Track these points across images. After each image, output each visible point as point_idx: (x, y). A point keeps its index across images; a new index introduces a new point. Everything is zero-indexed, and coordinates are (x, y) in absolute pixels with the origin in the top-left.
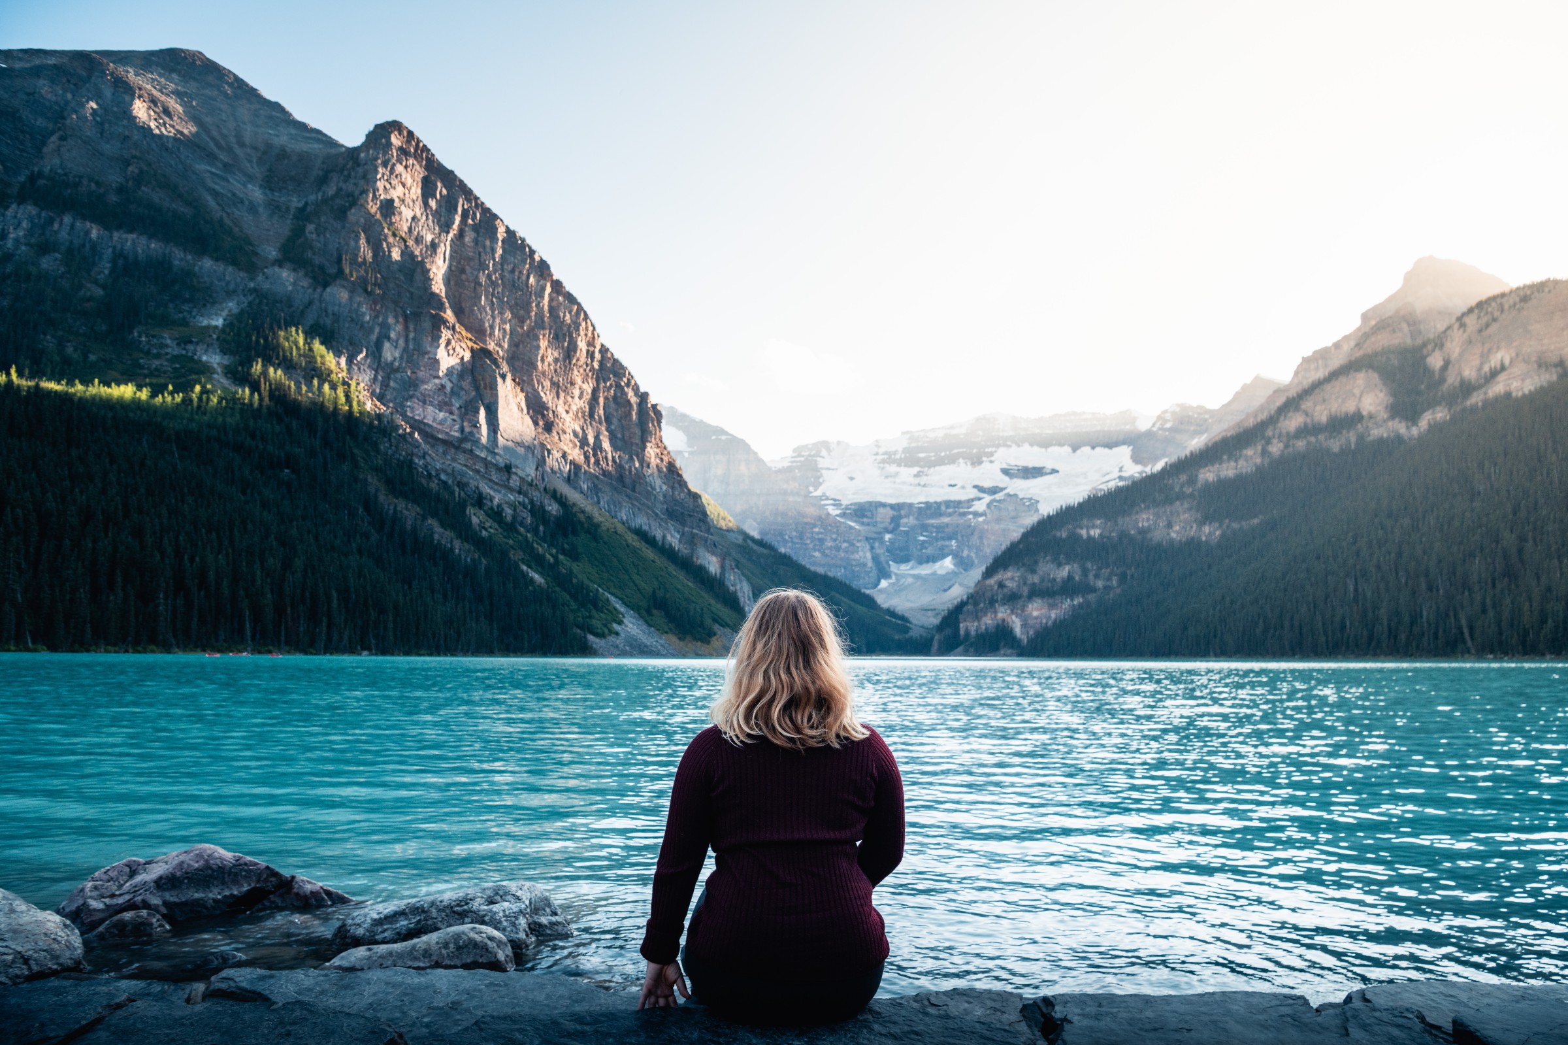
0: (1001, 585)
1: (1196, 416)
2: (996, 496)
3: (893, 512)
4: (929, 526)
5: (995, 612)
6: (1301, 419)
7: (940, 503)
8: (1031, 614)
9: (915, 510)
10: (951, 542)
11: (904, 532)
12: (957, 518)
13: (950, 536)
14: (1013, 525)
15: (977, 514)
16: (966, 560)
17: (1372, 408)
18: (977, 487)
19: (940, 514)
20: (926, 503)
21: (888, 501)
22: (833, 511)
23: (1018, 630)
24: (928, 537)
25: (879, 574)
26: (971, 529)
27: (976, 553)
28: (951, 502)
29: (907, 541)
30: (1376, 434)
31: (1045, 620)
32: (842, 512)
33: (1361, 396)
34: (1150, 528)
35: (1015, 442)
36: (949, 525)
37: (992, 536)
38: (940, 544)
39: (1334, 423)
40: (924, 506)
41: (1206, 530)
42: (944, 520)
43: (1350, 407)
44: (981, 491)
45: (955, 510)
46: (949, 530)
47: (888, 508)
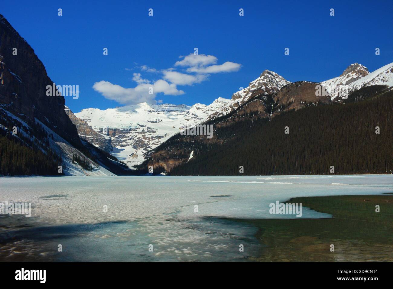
0: (161, 155)
1: (202, 108)
2: (145, 128)
3: (113, 131)
4: (124, 136)
5: (159, 163)
6: (243, 112)
7: (128, 129)
8: (170, 163)
9: (120, 131)
10: (131, 141)
11: (116, 137)
12: (133, 134)
13: (131, 139)
14: (150, 136)
15: (139, 133)
16: (135, 147)
17: (261, 110)
18: (139, 125)
19: (127, 133)
20: (123, 129)
21: (112, 128)
22: (96, 130)
23: (166, 168)
24: (124, 139)
25: (109, 150)
26: (137, 137)
27: (139, 144)
28: (131, 129)
29: (117, 140)
30: (262, 117)
31: (174, 165)
32: (98, 131)
33: (258, 107)
34: (203, 140)
35: (150, 112)
36: (130, 136)
37: (143, 140)
38: (128, 141)
39: (252, 113)
40: (123, 130)
41: (219, 141)
42: (129, 134)
43: (255, 109)
44: (140, 126)
45: (132, 131)
46: (130, 137)
47: (112, 130)
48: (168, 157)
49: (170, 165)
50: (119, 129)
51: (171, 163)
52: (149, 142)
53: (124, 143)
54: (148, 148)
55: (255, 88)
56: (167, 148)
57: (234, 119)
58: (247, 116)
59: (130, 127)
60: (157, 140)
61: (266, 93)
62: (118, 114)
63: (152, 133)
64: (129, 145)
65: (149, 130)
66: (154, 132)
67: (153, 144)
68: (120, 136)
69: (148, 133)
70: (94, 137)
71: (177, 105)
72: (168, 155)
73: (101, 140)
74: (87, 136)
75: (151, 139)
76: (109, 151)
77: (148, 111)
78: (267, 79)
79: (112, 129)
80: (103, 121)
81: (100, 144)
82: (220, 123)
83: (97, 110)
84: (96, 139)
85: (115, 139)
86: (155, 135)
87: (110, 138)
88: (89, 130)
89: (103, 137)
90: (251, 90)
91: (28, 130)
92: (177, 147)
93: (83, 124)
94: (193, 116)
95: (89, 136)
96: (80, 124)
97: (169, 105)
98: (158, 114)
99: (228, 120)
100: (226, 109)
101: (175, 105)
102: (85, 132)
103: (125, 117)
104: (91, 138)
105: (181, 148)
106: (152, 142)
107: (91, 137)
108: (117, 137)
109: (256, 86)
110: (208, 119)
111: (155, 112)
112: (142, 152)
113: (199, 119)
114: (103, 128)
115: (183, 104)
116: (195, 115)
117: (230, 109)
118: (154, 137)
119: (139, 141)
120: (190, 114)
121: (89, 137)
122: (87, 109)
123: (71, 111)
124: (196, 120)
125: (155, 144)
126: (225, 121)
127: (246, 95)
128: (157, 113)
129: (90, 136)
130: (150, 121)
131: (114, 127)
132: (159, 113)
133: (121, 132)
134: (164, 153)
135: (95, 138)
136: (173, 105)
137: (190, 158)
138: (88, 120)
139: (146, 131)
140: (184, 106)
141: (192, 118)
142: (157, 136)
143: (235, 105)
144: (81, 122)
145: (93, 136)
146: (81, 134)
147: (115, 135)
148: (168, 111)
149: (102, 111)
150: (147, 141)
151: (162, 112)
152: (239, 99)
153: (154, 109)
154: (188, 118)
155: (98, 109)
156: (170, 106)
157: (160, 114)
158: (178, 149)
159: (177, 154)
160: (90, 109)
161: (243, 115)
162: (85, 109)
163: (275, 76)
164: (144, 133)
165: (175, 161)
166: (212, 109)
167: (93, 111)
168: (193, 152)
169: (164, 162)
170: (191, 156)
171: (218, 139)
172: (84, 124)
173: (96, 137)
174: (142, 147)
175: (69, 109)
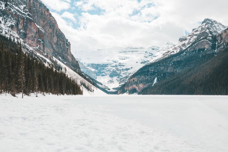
0: (134, 81)
1: (156, 48)
2: (117, 63)
4: (104, 69)
5: (132, 86)
6: (193, 49)
10: (108, 72)
12: (109, 67)
13: (108, 71)
14: (121, 69)
15: (113, 67)
16: (111, 76)
17: (207, 48)
19: (106, 66)
20: (103, 64)
22: (85, 65)
23: (137, 89)
24: (104, 71)
25: (95, 78)
26: (112, 69)
27: (113, 74)
29: (99, 72)
30: (208, 52)
31: (143, 88)
33: (205, 45)
34: (163, 70)
35: (120, 52)
36: (108, 68)
37: (117, 71)
38: (106, 72)
39: (200, 50)
41: (175, 70)
42: (107, 68)
43: (203, 47)
44: (114, 62)
45: (109, 66)
46: (108, 70)
48: (139, 82)
49: (140, 88)
50: (100, 64)
51: (141, 86)
52: (121, 73)
53: (104, 74)
54: (120, 76)
55: (199, 32)
56: (138, 76)
57: (186, 55)
58: (196, 52)
59: (107, 63)
60: (126, 71)
61: (210, 35)
63: (122, 67)
64: (107, 75)
65: (120, 65)
66: (123, 66)
67: (123, 74)
68: (101, 69)
69: (120, 67)
73: (89, 72)
75: (122, 71)
78: (209, 25)
79: (95, 65)
82: (175, 58)
85: (97, 71)
86: (124, 68)
88: (81, 65)
90: (195, 34)
91: (51, 65)
92: (145, 75)
94: (150, 54)
99: (181, 56)
100: (175, 48)
105: (148, 76)
106: (122, 72)
108: (99, 69)
109: (199, 31)
110: (163, 56)
111: (123, 52)
112: (116, 79)
113: (154, 56)
114: (89, 64)
116: (151, 54)
117: (179, 48)
118: (124, 69)
119: (114, 72)
120: (148, 53)
124: (152, 57)
125: (124, 74)
127: (191, 38)
128: (125, 53)
130: (120, 58)
133: (101, 66)
137: (154, 83)
138: (80, 59)
139: (118, 65)
141: (149, 55)
142: (126, 69)
143: (183, 45)
147: (97, 69)
148: (133, 52)
150: (119, 72)
152: (186, 41)
154: (146, 56)
157: (127, 53)
158: (146, 77)
161: (193, 51)
163: (214, 22)
164: (117, 67)
165: (144, 85)
166: (164, 49)
168: (156, 79)
169: (136, 85)
170: (155, 81)
173: (86, 70)
174: (116, 76)
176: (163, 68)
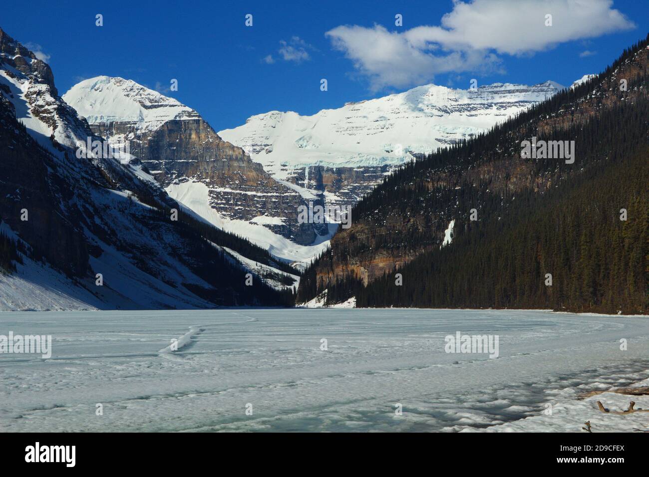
3: (335, 176)
5: (347, 264)
7: (377, 167)
8: (377, 265)
9: (354, 173)
11: (344, 193)
18: (411, 152)
20: (364, 167)
21: (331, 166)
22: (279, 176)
23: (365, 281)
25: (316, 231)
28: (386, 166)
32: (290, 176)
34: (490, 181)
35: (446, 111)
40: (361, 170)
41: (540, 181)
44: (415, 155)
47: (330, 173)
48: (373, 244)
49: (377, 272)
50: (351, 169)
51: (381, 265)
56: (372, 213)
57: (599, 100)
59: (384, 159)
62: (351, 125)
68: (355, 188)
70: (269, 194)
71: (529, 85)
72: (374, 236)
73: (287, 203)
74: (249, 193)
76: (316, 235)
77: (440, 110)
79: (330, 170)
80: (308, 148)
81: (286, 215)
82: (551, 117)
83: (292, 116)
84: (274, 200)
85: (339, 199)
87: (317, 195)
88: (252, 174)
89: (294, 194)
92: (403, 211)
93: (237, 159)
95: (254, 193)
96: (231, 159)
97: (503, 89)
98: (471, 116)
99: (577, 105)
101: (521, 87)
102: (243, 181)
103: (372, 131)
104: (260, 197)
105: (415, 212)
107: (259, 194)
108: (346, 191)
111: (460, 111)
114: (304, 169)
115: (549, 82)
121: (255, 196)
122: (261, 116)
123: (204, 122)
126: (567, 108)
128: (468, 113)
129: (257, 191)
130: (444, 138)
131: (337, 162)
132: (473, 113)
133: (357, 177)
134: (363, 231)
135: (272, 196)
136: (517, 88)
138: (265, 146)
140: (551, 87)
144: (231, 152)
145: (267, 193)
146: (232, 189)
147: (339, 188)
148: (502, 107)
149: (305, 117)
151: (482, 111)
153: (456, 103)
155: (292, 112)
156: (508, 88)
157: (476, 115)
158: (405, 217)
159: (400, 232)
160: (270, 113)
162: (256, 116)
165: (394, 257)
167: (277, 119)
168: (452, 224)
169: (361, 262)
170: (448, 239)
171: (536, 175)
172: (239, 156)
173: (275, 194)
175: (199, 116)
176: (489, 172)
